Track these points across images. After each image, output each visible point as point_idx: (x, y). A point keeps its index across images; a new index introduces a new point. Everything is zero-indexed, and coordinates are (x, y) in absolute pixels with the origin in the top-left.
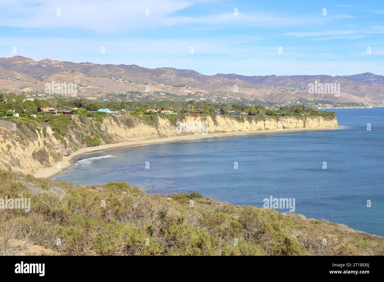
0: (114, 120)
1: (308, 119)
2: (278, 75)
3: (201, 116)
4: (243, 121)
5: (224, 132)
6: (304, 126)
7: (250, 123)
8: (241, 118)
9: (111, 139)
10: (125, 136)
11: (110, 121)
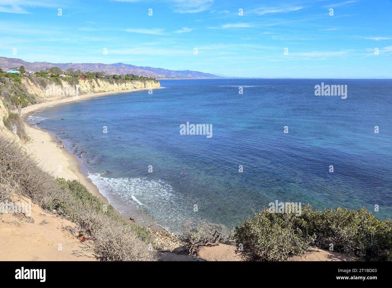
0: (30, 80)
1: (146, 82)
2: (74, 63)
3: (88, 79)
4: (113, 84)
5: (104, 92)
6: (145, 87)
7: (118, 85)
8: (111, 81)
9: (34, 99)
10: (44, 96)
11: (28, 81)
